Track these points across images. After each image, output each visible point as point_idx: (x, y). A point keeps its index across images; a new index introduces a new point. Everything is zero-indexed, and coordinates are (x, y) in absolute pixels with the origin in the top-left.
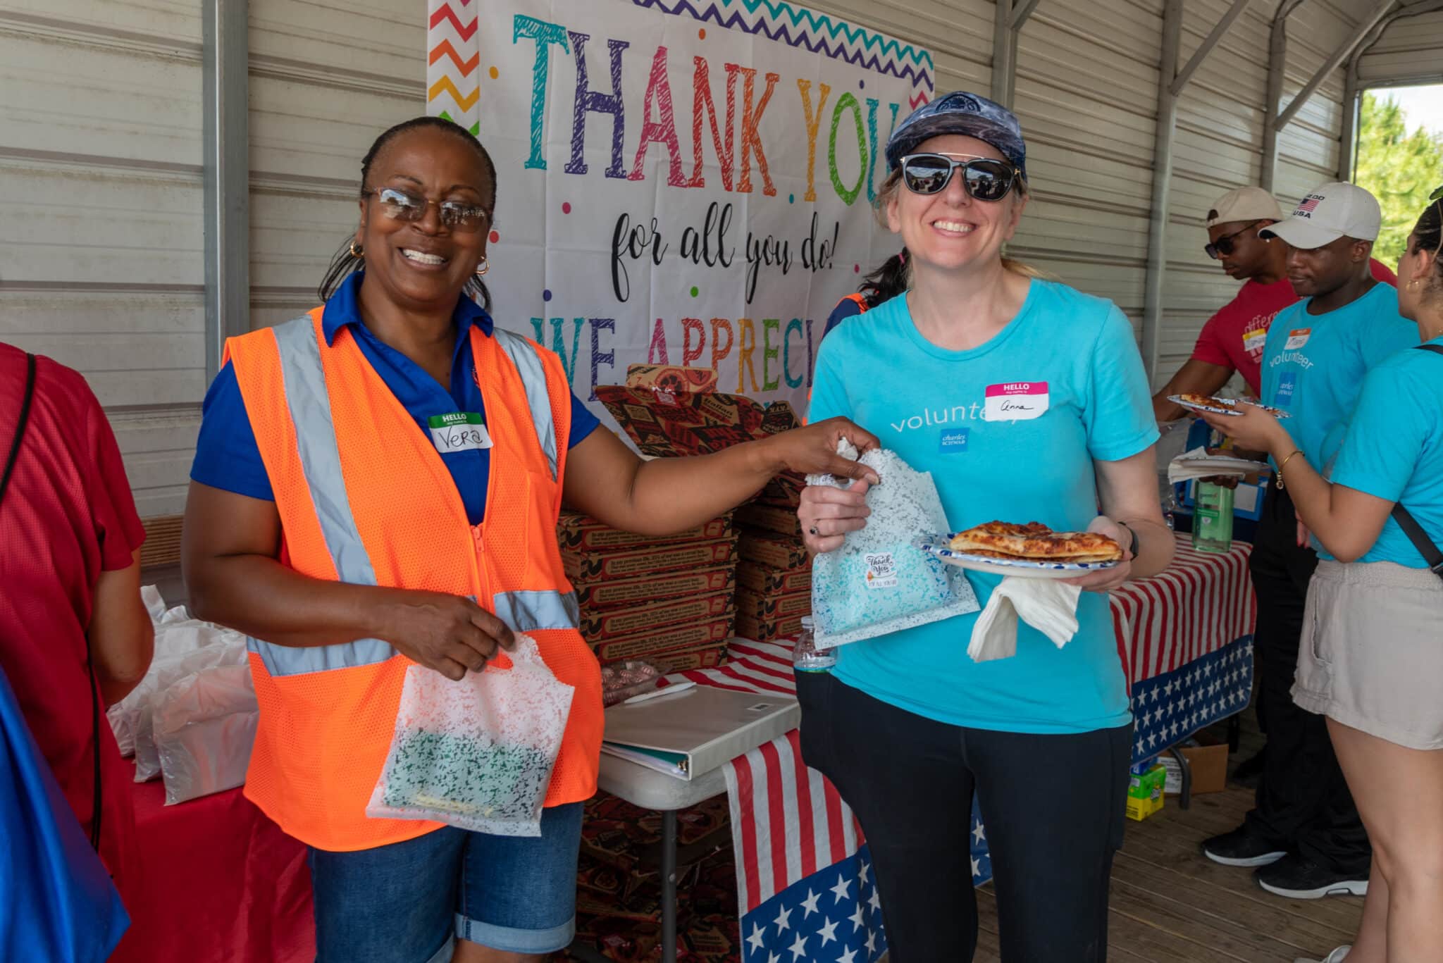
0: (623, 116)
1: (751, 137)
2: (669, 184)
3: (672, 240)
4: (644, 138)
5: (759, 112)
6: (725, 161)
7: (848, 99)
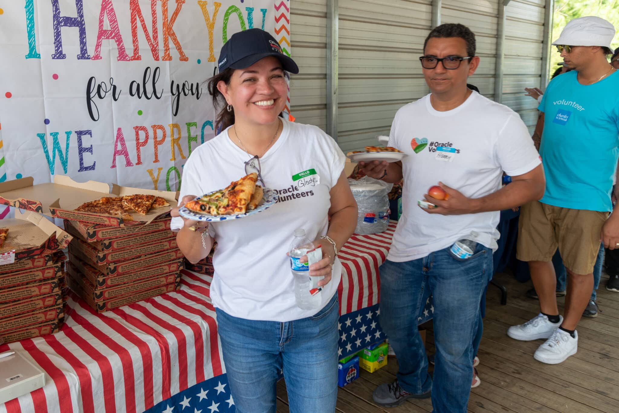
0: (84, 28)
1: (169, 32)
2: (118, 60)
3: (123, 88)
4: (99, 37)
5: (173, 19)
6: (153, 46)
7: (234, 9)
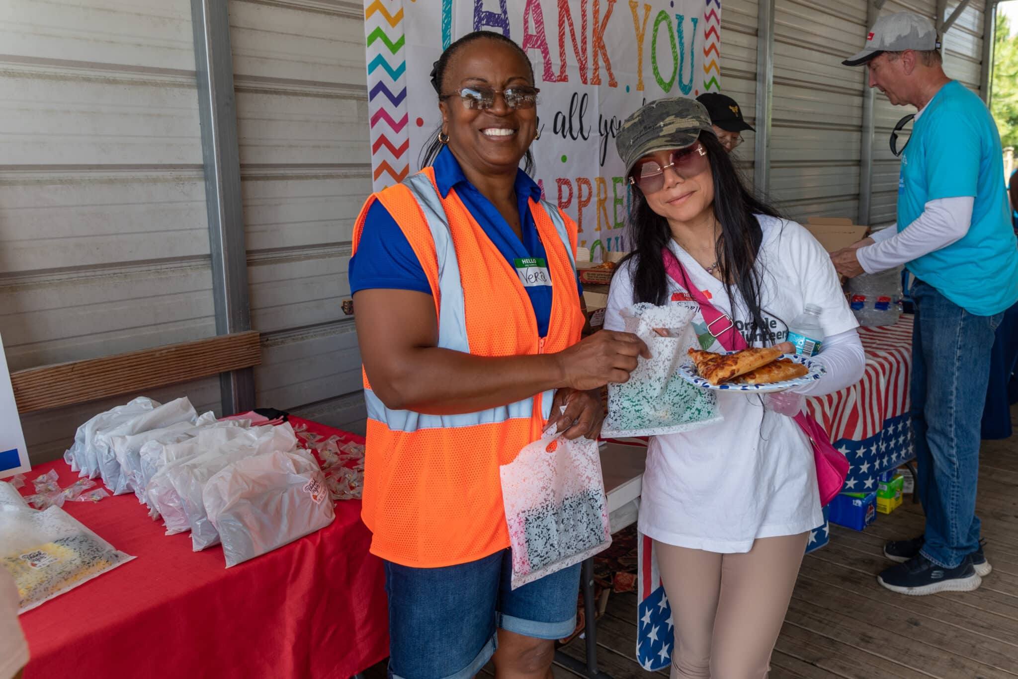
0: (509, 30)
1: (599, 45)
2: (544, 80)
3: (547, 120)
4: (525, 45)
5: (604, 25)
6: (582, 62)
7: (663, 15)
